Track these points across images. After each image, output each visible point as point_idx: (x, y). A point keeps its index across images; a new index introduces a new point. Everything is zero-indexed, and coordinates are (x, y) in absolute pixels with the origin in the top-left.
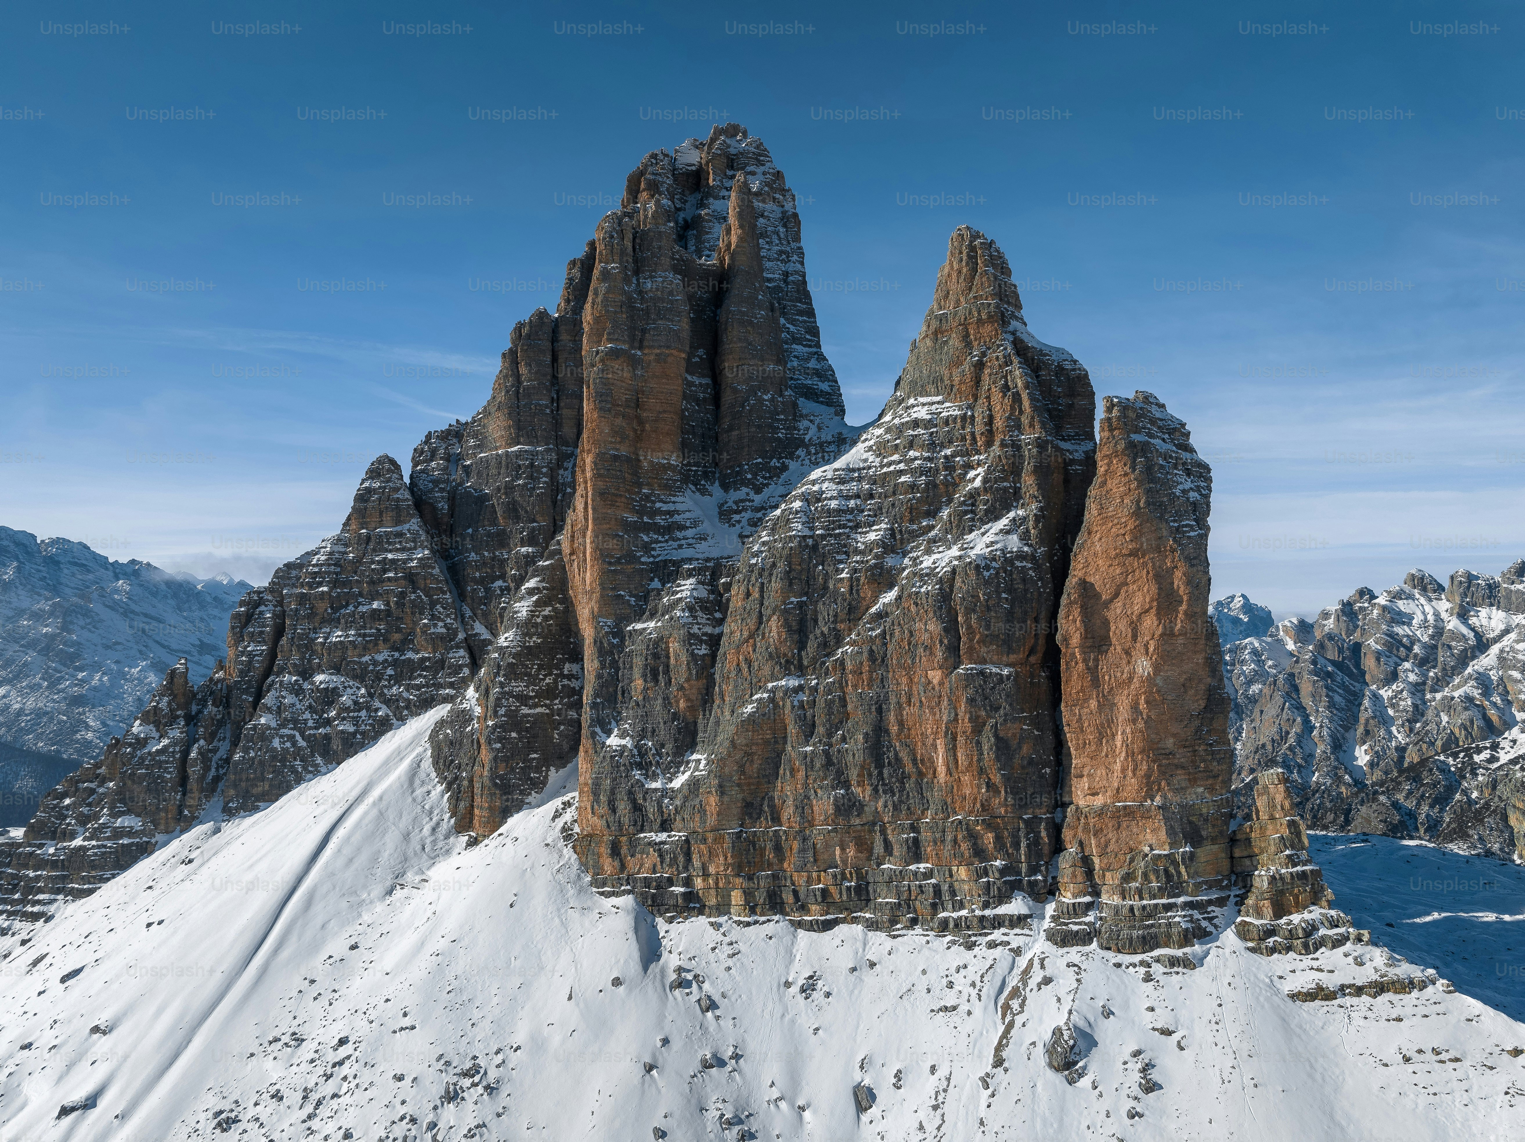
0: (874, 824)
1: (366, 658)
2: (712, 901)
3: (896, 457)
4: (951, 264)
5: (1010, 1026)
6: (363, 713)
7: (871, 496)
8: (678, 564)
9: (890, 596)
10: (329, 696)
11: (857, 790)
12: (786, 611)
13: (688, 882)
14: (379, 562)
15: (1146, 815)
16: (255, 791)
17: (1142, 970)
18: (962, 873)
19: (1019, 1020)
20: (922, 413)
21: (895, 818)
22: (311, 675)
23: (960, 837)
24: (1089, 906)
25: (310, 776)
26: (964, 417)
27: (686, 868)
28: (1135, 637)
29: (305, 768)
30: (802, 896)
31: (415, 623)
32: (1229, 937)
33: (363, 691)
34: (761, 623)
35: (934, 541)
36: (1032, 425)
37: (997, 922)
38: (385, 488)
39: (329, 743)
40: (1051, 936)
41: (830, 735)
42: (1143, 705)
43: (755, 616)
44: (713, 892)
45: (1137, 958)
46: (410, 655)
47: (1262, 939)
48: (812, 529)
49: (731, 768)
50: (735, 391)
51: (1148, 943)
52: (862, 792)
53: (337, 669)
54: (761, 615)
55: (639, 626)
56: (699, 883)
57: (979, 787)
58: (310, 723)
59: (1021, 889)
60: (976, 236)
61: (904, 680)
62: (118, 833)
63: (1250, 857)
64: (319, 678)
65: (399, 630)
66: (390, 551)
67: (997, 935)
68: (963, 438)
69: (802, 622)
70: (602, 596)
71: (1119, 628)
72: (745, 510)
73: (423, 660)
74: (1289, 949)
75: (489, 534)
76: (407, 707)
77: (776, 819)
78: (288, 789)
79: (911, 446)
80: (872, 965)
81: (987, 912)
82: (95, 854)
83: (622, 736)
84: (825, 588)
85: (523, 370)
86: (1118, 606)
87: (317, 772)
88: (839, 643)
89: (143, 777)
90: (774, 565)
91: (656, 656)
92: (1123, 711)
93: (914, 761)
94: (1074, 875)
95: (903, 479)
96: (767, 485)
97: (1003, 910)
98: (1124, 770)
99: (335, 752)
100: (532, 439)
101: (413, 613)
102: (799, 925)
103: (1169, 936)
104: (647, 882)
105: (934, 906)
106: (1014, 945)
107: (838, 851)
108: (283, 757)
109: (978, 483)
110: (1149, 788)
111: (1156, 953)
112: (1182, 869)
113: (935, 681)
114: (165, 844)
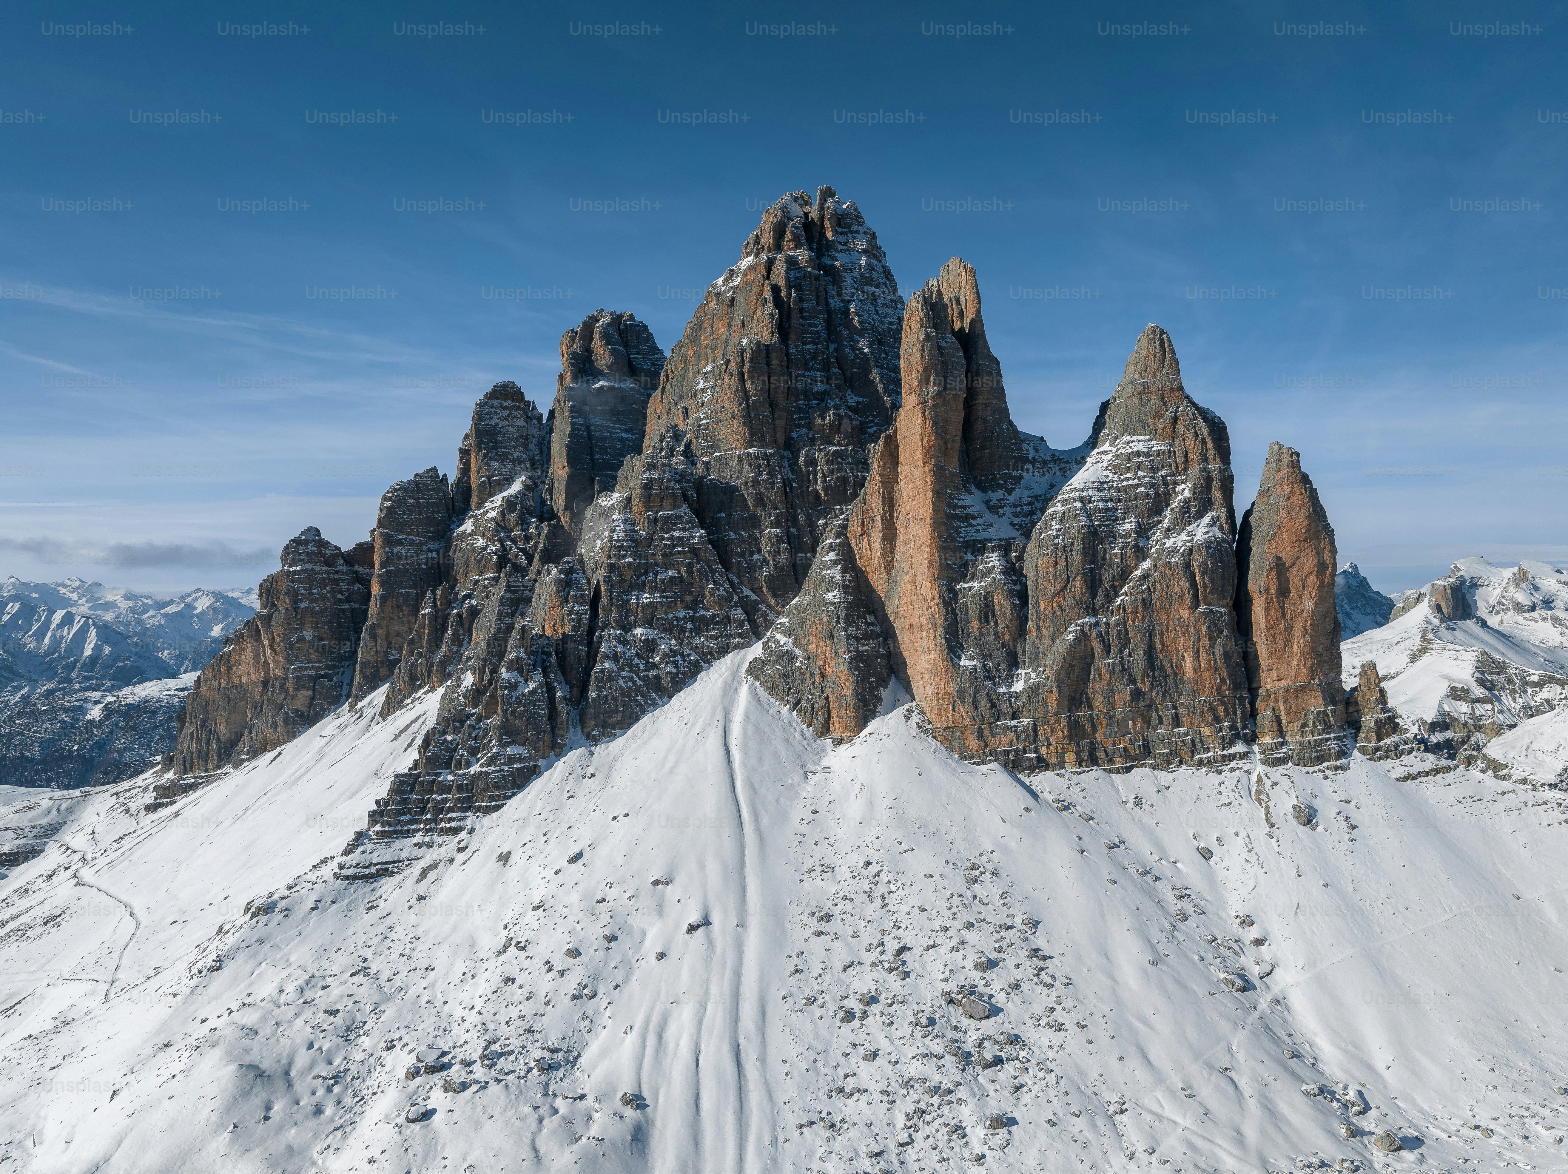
0: (1151, 706)
1: (670, 616)
2: (1054, 760)
3: (1129, 475)
4: (1148, 349)
5: (1267, 809)
6: (679, 658)
7: (1119, 500)
8: (984, 542)
9: (1146, 565)
10: (650, 646)
11: (1140, 685)
12: (1084, 574)
13: (1036, 751)
14: (668, 539)
15: (1312, 689)
16: (610, 721)
17: (1321, 774)
18: (1206, 731)
19: (1271, 804)
20: (1140, 447)
21: (1163, 701)
22: (630, 630)
23: (1205, 709)
24: (1282, 744)
25: (650, 708)
26: (1169, 451)
27: (1035, 742)
28: (1304, 588)
29: (646, 702)
30: (1110, 753)
31: (703, 588)
32: (1356, 753)
33: (673, 641)
34: (1068, 582)
35: (1168, 530)
36: (1214, 459)
37: (1232, 757)
38: (663, 479)
39: (660, 682)
40: (1264, 762)
41: (1121, 652)
42: (1308, 627)
43: (1064, 577)
44: (1054, 755)
45: (1316, 768)
46: (703, 612)
47: (1374, 753)
48: (1091, 521)
49: (1063, 675)
50: (985, 421)
51: (1320, 759)
52: (1144, 687)
53: (649, 624)
54: (1068, 577)
55: (966, 585)
56: (1043, 750)
57: (1215, 679)
58: (642, 667)
59: (1239, 738)
60: (1162, 332)
61: (1164, 617)
62: (512, 760)
63: (1358, 711)
64: (638, 631)
65: (691, 593)
66: (675, 530)
67: (1233, 764)
68: (1170, 465)
69: (1093, 581)
70: (940, 564)
71: (1294, 582)
72: (1005, 506)
73: (714, 616)
74: (1387, 757)
75: (743, 518)
76: (710, 653)
77: (1091, 707)
78: (637, 719)
79: (1139, 468)
80: (1168, 788)
81: (1225, 752)
82: (497, 777)
83: (971, 659)
84: (1104, 559)
85: (749, 386)
86: (1294, 570)
87: (656, 706)
88: (1117, 595)
89: (522, 714)
90: (1072, 544)
91: (986, 605)
92: (1298, 630)
93: (1172, 667)
94: (1272, 727)
95: (1140, 490)
96: (1014, 489)
97: (1233, 750)
98: (1298, 665)
99: (666, 689)
100: (763, 444)
101: (701, 580)
102: (1110, 771)
103: (1330, 755)
104: (1007, 753)
105: (1192, 752)
106: (1245, 769)
107: (1130, 724)
108: (627, 693)
109: (1187, 494)
110: (1312, 675)
111: (1325, 764)
112: (1331, 719)
113: (1185, 617)
114: (549, 767)
